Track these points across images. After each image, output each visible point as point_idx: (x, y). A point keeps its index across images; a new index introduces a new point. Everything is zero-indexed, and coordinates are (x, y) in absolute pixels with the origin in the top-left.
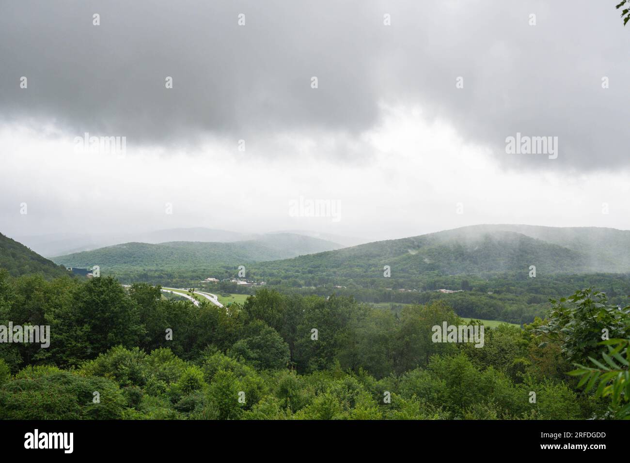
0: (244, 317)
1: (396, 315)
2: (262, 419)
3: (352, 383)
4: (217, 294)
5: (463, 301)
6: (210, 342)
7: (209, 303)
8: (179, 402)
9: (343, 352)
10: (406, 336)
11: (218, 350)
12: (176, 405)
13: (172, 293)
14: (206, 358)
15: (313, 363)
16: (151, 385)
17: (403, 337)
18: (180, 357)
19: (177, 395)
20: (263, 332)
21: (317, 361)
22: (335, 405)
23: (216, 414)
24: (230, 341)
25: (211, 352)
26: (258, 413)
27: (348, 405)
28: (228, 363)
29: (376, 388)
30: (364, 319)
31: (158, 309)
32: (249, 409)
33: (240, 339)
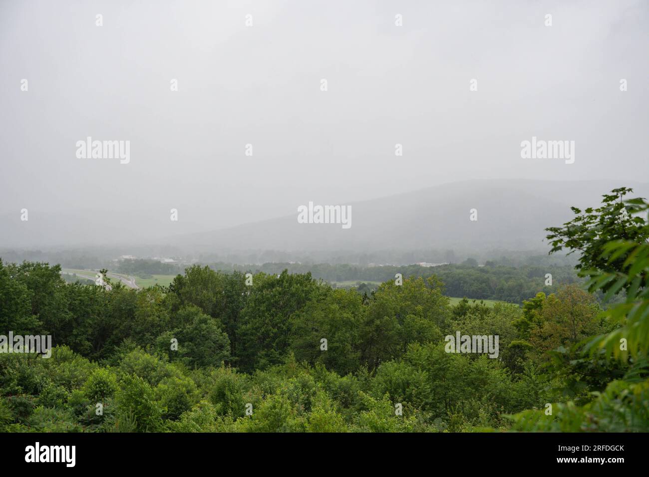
0: (170, 303)
1: (366, 294)
2: (194, 431)
3: (307, 382)
4: (134, 275)
5: (448, 277)
6: (127, 336)
7: (124, 287)
8: (84, 414)
9: (299, 342)
10: (375, 320)
11: (136, 347)
12: (81, 417)
13: (75, 275)
14: (122, 355)
15: (263, 357)
16: (48, 393)
17: (372, 321)
18: (85, 355)
19: (81, 405)
20: (196, 320)
21: (267, 355)
22: (286, 410)
23: (131, 427)
24: (153, 334)
25: (128, 348)
26: (188, 423)
27: (302, 408)
28: (148, 363)
29: (340, 386)
30: (323, 299)
31: (56, 295)
32: (177, 419)
33: (166, 331)
